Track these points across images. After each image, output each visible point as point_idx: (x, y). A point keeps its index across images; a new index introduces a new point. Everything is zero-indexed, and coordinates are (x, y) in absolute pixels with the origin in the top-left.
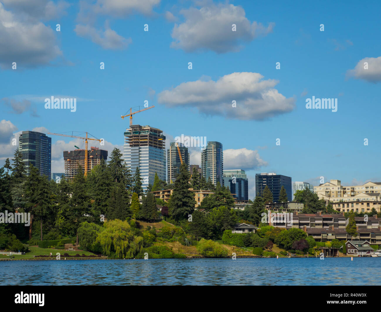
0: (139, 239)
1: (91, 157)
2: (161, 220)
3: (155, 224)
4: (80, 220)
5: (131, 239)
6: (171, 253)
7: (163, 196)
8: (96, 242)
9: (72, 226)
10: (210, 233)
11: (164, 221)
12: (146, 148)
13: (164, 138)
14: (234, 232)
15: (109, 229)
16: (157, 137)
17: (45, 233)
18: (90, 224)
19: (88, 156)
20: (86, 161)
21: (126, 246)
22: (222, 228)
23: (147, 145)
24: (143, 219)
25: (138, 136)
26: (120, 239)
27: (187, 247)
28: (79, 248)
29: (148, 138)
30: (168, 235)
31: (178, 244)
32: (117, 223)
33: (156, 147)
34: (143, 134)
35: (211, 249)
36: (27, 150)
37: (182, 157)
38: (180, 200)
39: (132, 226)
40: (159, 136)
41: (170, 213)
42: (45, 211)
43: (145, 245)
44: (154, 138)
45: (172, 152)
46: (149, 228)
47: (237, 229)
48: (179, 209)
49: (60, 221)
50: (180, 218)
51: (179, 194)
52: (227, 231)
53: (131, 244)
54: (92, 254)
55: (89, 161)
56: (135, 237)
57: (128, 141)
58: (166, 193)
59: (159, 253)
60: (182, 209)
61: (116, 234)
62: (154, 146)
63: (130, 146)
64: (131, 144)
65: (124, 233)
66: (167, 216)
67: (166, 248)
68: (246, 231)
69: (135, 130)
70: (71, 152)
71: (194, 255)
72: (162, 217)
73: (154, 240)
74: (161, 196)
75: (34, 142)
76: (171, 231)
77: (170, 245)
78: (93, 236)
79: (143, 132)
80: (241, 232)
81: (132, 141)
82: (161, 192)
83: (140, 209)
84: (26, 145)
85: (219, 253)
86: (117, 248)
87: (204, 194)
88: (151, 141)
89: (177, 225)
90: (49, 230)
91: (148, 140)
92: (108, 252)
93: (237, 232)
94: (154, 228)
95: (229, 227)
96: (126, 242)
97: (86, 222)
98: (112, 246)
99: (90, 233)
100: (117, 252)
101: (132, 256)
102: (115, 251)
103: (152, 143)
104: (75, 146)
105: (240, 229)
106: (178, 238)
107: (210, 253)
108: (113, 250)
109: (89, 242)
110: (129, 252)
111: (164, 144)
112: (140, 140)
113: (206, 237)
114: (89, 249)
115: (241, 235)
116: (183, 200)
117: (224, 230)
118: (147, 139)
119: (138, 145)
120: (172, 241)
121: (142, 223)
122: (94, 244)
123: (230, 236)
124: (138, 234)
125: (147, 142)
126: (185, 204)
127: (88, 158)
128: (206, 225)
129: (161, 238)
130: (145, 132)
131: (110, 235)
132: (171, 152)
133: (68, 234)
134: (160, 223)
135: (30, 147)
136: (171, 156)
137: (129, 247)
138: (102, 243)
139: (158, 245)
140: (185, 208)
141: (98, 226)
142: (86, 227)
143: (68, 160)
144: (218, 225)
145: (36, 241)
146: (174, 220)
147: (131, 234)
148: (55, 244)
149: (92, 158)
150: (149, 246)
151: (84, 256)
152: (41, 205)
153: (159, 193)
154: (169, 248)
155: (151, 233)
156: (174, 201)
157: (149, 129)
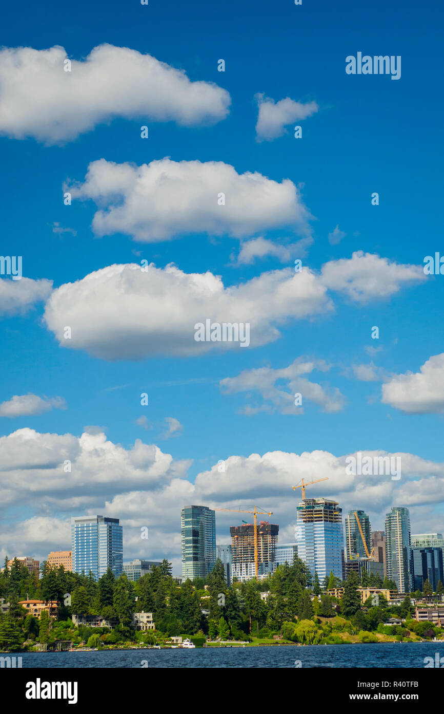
0: (320, 632)
1: (261, 532)
2: (335, 616)
3: (331, 619)
4: (282, 620)
5: (316, 632)
6: (341, 640)
7: (338, 594)
8: (294, 634)
9: (277, 624)
10: (369, 626)
11: (337, 616)
12: (321, 524)
13: (340, 510)
14: (385, 625)
15: (302, 626)
16: (333, 510)
17: (260, 628)
18: (289, 623)
19: (258, 532)
20: (255, 538)
21: (313, 636)
22: (377, 622)
23: (322, 521)
24: (323, 616)
25: (312, 511)
26: (309, 632)
27: (352, 636)
28: (282, 638)
29: (323, 512)
30: (340, 628)
31: (347, 634)
32: (306, 622)
33: (332, 522)
34: (317, 508)
35: (367, 637)
36: (191, 526)
37: (362, 530)
38: (349, 601)
39: (315, 623)
40: (335, 509)
41: (342, 611)
42: (260, 615)
43: (325, 635)
44: (330, 512)
45: (351, 521)
46: (327, 623)
47: (388, 623)
48: (348, 608)
49: (269, 621)
50: (348, 614)
51: (348, 596)
52: (380, 624)
53: (316, 635)
54: (292, 642)
55: (258, 537)
56: (318, 631)
57: (302, 516)
58: (340, 591)
59: (334, 640)
60: (350, 608)
61: (306, 629)
62: (330, 521)
63: (304, 521)
64: (305, 520)
65: (311, 628)
66: (340, 613)
67: (338, 637)
68: (395, 624)
69: (308, 504)
70: (239, 527)
71: (356, 641)
72: (336, 613)
73: (331, 632)
74: (336, 593)
75: (198, 517)
76: (342, 625)
77: (341, 635)
78: (292, 631)
79: (317, 507)
80: (391, 625)
81: (305, 517)
82: (336, 590)
83: (320, 608)
84: (189, 521)
85: (372, 640)
86: (308, 638)
87: (371, 592)
88: (326, 516)
89: (347, 619)
90: (262, 627)
91: (323, 516)
92: (302, 641)
93: (388, 625)
94: (330, 622)
95: (382, 621)
96: (313, 634)
97: (287, 622)
98: (304, 637)
99: (290, 629)
100: (308, 640)
101: (317, 643)
102: (306, 640)
103: (327, 518)
104: (243, 521)
105: (390, 623)
106: (347, 630)
107: (366, 640)
108: (305, 639)
109: (289, 634)
110: (315, 640)
111: (340, 517)
112: (315, 516)
113: (365, 629)
114: (289, 639)
115: (390, 627)
116: (351, 601)
117: (378, 623)
118: (322, 514)
119: (312, 521)
120: (343, 632)
121: (322, 619)
122: (293, 635)
123: (383, 628)
124: (320, 628)
125: (322, 517)
126: (352, 604)
127: (258, 534)
128: (365, 621)
129: (335, 630)
130: (319, 506)
131: (303, 630)
132: (349, 521)
133: (275, 629)
134: (335, 618)
135: (194, 523)
136: (349, 526)
137: (314, 637)
138: (298, 635)
139: (333, 635)
140: (352, 607)
141: (294, 624)
142: (287, 624)
143: (236, 536)
144: (374, 620)
145: (255, 634)
146: (345, 616)
147: (316, 628)
148: (267, 636)
149: (262, 534)
150: (327, 636)
151: (287, 643)
152: (257, 611)
153: (334, 590)
154: (341, 637)
155: (328, 626)
156: (344, 602)
157: (323, 503)
